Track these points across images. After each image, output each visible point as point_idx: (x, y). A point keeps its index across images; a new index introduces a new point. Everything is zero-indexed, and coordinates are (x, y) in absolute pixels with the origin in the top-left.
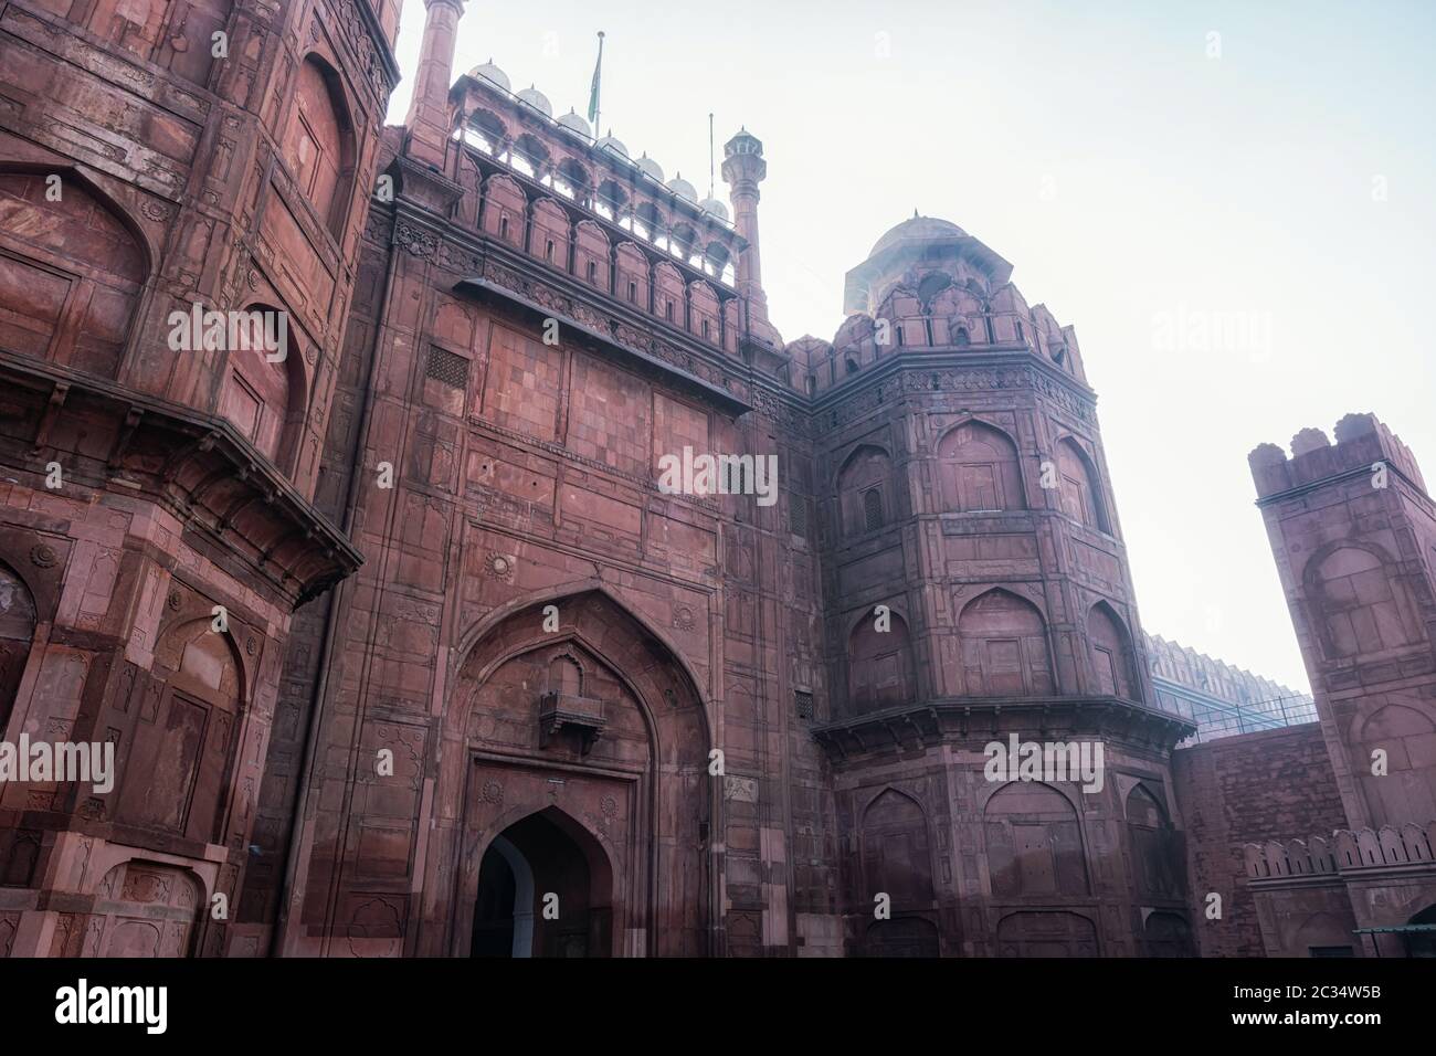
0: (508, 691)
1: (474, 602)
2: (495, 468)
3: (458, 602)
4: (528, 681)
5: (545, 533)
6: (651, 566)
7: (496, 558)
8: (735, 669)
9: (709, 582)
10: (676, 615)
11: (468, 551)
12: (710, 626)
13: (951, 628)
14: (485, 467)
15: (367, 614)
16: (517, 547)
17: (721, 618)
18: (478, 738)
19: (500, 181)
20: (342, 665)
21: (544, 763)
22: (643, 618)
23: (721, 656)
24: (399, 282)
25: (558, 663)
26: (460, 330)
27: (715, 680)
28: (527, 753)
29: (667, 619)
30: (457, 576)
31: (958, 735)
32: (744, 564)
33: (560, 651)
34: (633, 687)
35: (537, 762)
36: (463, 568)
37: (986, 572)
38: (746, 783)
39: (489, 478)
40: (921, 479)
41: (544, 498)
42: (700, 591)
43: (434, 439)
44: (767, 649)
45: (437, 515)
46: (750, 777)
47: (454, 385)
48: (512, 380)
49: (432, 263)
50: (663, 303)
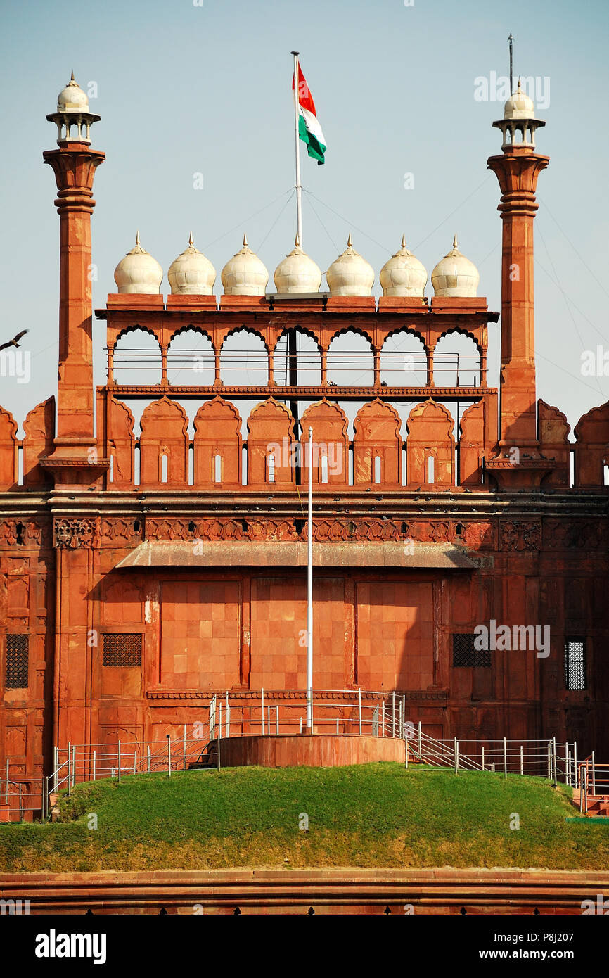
2: (178, 733)
14: (168, 736)
24: (66, 584)
43: (116, 726)
47: (129, 664)
48: (187, 636)
49: (93, 548)
50: (368, 461)
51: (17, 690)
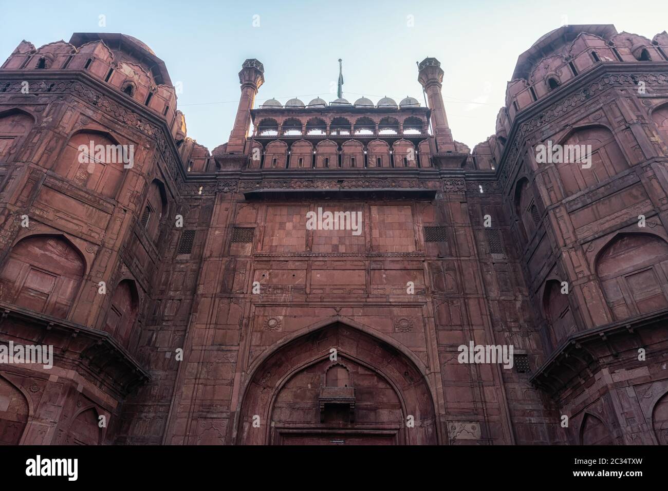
0: (299, 391)
1: (258, 346)
2: (270, 274)
3: (247, 347)
4: (311, 383)
5: (301, 299)
6: (375, 300)
7: (270, 320)
8: (448, 349)
10: (397, 325)
11: (254, 320)
12: (425, 326)
13: (589, 276)
14: (264, 275)
15: (196, 364)
16: (284, 311)
17: (433, 319)
18: (280, 421)
19: (273, 144)
20: (182, 392)
21: (325, 431)
22: (371, 331)
23: (435, 342)
24: (219, 207)
26: (250, 216)
27: (431, 359)
28: (313, 426)
29: (390, 329)
30: (247, 334)
31: (611, 358)
32: (449, 281)
34: (383, 375)
35: (320, 431)
36: (250, 329)
37: (607, 226)
38: (468, 426)
39: (266, 281)
40: (545, 184)
41: (300, 281)
42: (415, 306)
43: (234, 270)
44: (475, 331)
45: (236, 306)
46: (471, 421)
47: (247, 242)
48: (279, 229)
49: (236, 193)
50: (374, 160)
51: (184, 255)
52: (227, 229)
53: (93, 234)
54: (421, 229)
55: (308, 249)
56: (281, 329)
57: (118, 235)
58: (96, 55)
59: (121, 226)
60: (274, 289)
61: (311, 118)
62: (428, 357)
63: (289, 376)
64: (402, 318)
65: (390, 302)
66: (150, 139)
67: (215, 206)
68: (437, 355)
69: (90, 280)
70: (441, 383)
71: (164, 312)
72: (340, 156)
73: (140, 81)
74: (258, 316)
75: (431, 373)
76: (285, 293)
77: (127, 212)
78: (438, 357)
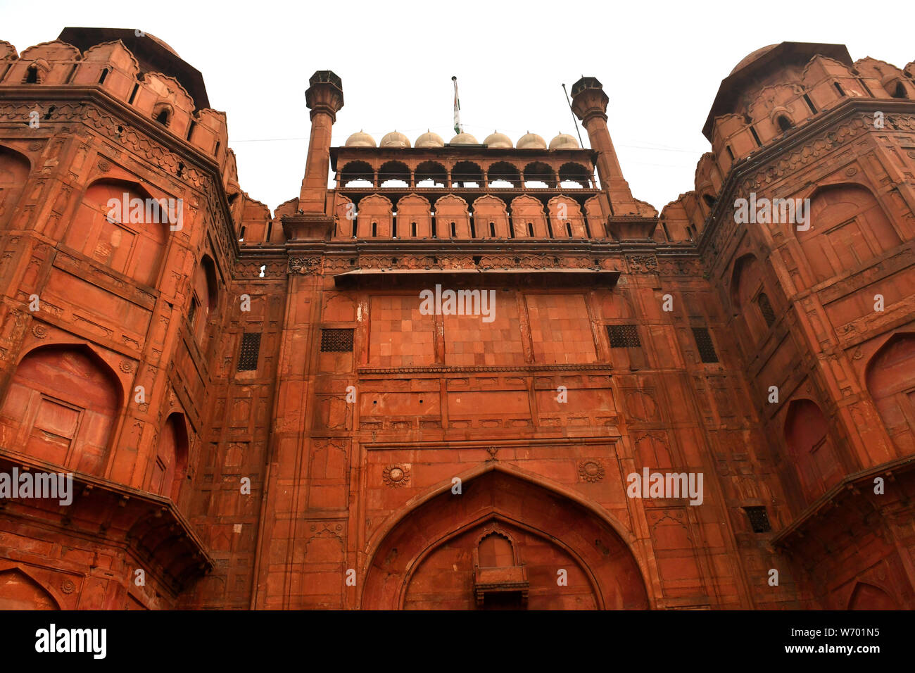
0: (440, 576)
1: (376, 510)
2: (384, 400)
3: (362, 513)
4: (458, 564)
5: (434, 436)
6: (546, 435)
7: (392, 469)
9: (612, 432)
10: (582, 470)
11: (367, 471)
12: (622, 471)
13: (859, 394)
14: (375, 402)
16: (411, 455)
17: (632, 461)
20: (267, 585)
22: (545, 482)
24: (294, 296)
25: (488, 541)
27: (636, 521)
29: (572, 478)
30: (358, 493)
33: (486, 531)
34: (564, 546)
36: (363, 485)
37: (878, 324)
39: (379, 410)
40: (785, 264)
41: (431, 410)
42: (604, 443)
43: (329, 394)
45: (336, 450)
47: (344, 350)
48: (392, 331)
49: (318, 275)
50: (523, 226)
51: (247, 372)
52: (311, 332)
53: (129, 344)
54: (601, 328)
55: (440, 361)
56: (410, 484)
57: (164, 343)
58: (113, 62)
59: (167, 330)
60: (395, 423)
61: (422, 161)
62: (631, 518)
63: (424, 555)
64: (587, 461)
65: (569, 438)
66: (197, 194)
67: (289, 296)
68: (643, 512)
69: (131, 416)
70: (652, 553)
71: (223, 462)
72: (472, 220)
73: (177, 103)
74: (373, 465)
75: (637, 540)
76: (411, 429)
77: (174, 307)
78: (644, 516)
